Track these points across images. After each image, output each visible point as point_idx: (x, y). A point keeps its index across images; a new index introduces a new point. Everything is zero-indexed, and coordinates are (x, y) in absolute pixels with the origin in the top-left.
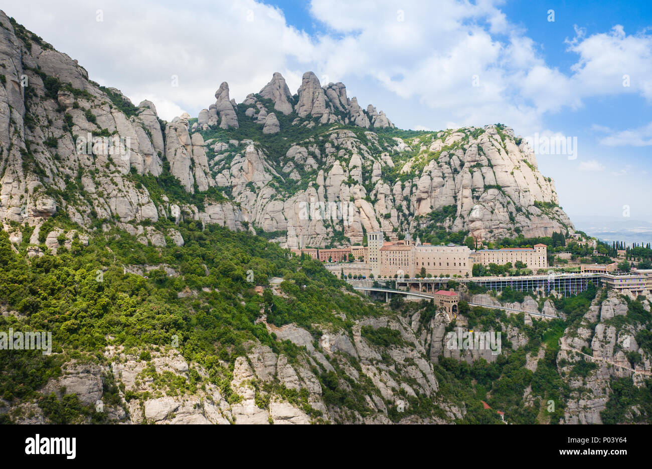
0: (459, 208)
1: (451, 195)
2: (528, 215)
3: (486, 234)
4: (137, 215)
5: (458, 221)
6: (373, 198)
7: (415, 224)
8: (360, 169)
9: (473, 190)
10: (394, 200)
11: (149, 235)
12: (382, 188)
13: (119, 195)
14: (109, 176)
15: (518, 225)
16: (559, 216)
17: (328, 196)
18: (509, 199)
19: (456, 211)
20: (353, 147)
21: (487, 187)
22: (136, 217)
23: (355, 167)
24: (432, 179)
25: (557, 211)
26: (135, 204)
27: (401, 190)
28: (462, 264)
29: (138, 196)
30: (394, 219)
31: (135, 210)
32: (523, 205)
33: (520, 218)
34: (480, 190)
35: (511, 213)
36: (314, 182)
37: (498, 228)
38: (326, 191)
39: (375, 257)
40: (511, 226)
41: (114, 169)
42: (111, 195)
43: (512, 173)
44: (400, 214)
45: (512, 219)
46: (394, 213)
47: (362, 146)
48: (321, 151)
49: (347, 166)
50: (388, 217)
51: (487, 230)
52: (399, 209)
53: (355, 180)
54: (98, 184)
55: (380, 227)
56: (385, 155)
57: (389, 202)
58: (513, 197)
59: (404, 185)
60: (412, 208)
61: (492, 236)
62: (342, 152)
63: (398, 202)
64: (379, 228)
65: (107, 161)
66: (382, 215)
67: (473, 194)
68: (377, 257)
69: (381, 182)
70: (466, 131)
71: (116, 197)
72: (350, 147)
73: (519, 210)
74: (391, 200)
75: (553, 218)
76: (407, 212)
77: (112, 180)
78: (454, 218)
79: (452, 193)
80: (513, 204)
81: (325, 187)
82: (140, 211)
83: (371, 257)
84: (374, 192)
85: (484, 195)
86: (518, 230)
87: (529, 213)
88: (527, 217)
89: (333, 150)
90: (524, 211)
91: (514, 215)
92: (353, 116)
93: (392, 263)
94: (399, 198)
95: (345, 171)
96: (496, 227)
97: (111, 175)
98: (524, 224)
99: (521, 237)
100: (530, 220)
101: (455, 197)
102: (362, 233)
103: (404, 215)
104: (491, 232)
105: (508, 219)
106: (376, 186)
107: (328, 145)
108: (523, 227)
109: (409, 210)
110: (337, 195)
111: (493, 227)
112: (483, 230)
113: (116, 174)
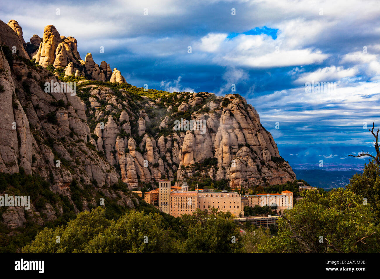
0: (219, 160)
1: (210, 150)
2: (269, 167)
3: (243, 182)
4: (107, 181)
5: (220, 171)
6: (142, 148)
7: (183, 173)
8: (129, 124)
9: (230, 147)
10: (159, 152)
11: (123, 198)
12: (148, 140)
13: (93, 163)
14: (76, 145)
15: (263, 175)
16: (287, 168)
17: (106, 146)
18: (256, 155)
19: (217, 163)
20: (118, 104)
21: (240, 146)
22: (106, 182)
23: (125, 122)
24: (195, 137)
25: (286, 165)
26: (105, 171)
27: (164, 143)
28: (236, 207)
29: (104, 163)
30: (161, 168)
31: (105, 176)
32: (266, 160)
33: (265, 170)
34: (236, 147)
35: (258, 166)
36: (93, 134)
37: (250, 177)
38: (104, 141)
39: (166, 201)
40: (259, 176)
41: (78, 139)
42: (85, 163)
43: (256, 135)
44: (166, 163)
45: (259, 171)
46: (161, 162)
47: (124, 103)
48: (87, 104)
49: (118, 120)
50: (156, 165)
51: (243, 179)
52: (164, 159)
53: (127, 133)
54: (71, 152)
55: (151, 174)
56: (143, 112)
57: (157, 154)
58: (258, 154)
59: (167, 139)
60: (174, 159)
61: (247, 184)
62: (108, 107)
63: (162, 153)
64: (150, 176)
65: (70, 131)
66: (151, 164)
67: (230, 150)
68: (167, 201)
69: (146, 135)
70: (203, 96)
71: (90, 165)
72: (115, 104)
73: (263, 163)
74: (157, 151)
75: (284, 170)
76: (170, 162)
77: (80, 148)
78: (217, 169)
79: (209, 148)
80: (258, 159)
81: (102, 138)
82: (109, 177)
83: (162, 201)
84: (142, 144)
85: (239, 151)
86: (264, 179)
87: (270, 166)
88: (269, 169)
89: (98, 104)
90: (267, 164)
91: (260, 167)
92: (89, 70)
93: (180, 206)
94: (163, 150)
95: (118, 125)
96: (250, 176)
97: (77, 144)
98: (268, 174)
99: (267, 184)
100: (271, 171)
101: (214, 152)
102: (137, 180)
103: (169, 164)
104: (246, 180)
105: (257, 170)
106: (144, 139)
107: (91, 99)
108: (268, 177)
109: (172, 161)
110: (113, 146)
111: (248, 177)
112: (241, 179)
113: (82, 143)
